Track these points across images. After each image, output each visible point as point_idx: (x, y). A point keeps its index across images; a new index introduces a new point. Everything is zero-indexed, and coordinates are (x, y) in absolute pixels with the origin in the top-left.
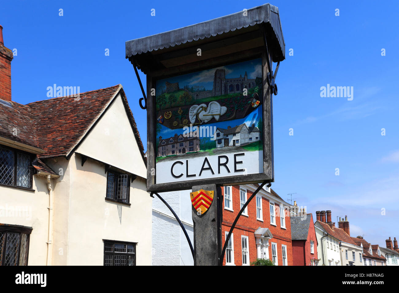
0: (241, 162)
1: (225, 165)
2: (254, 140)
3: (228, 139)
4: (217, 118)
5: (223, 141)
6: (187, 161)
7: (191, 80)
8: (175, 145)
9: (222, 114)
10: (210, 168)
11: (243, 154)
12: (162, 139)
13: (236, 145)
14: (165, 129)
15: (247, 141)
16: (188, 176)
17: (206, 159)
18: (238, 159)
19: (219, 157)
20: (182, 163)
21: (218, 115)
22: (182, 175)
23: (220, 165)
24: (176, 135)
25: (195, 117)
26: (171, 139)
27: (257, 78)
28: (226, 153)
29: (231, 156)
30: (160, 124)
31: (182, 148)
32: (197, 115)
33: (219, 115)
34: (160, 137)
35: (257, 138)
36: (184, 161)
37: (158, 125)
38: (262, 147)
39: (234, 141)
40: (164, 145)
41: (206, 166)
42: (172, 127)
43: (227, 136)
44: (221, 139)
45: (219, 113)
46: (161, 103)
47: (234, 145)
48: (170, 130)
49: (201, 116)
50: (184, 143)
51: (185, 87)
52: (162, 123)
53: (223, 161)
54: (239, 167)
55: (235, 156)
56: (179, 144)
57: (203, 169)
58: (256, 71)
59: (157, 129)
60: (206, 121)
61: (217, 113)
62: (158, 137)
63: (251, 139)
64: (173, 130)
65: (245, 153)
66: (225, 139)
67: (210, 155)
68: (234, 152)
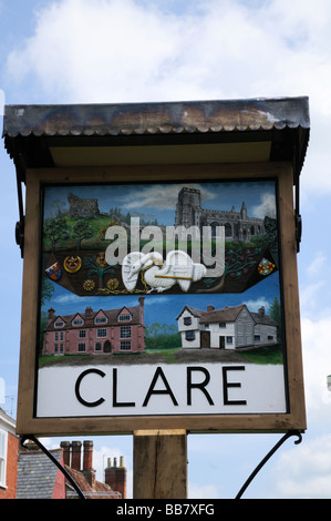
0: (238, 385)
1: (202, 387)
2: (264, 341)
3: (209, 333)
4: (185, 285)
5: (198, 335)
6: (115, 371)
7: (127, 199)
8: (87, 330)
9: (195, 279)
10: (168, 391)
11: (243, 368)
12: (56, 314)
13: (227, 347)
14: (63, 294)
15: (250, 342)
16: (116, 404)
17: (159, 371)
18: (232, 377)
19: (190, 370)
20: (102, 374)
21: (187, 279)
22: (102, 401)
23: (190, 386)
24: (89, 310)
25: (136, 277)
26: (78, 318)
27: (266, 217)
28: (205, 362)
29: (215, 369)
30: (51, 281)
31: (102, 340)
32: (141, 273)
33: (191, 279)
34: (52, 311)
35: (270, 338)
36: (108, 369)
37: (47, 281)
38: (281, 358)
39: (222, 338)
40: (59, 330)
41: (160, 386)
42: (81, 292)
43: (207, 326)
44: (193, 331)
45: (190, 276)
46: (56, 237)
47: (222, 346)
48: (74, 297)
49: (149, 277)
50: (108, 329)
51: (111, 211)
52: (57, 281)
53: (198, 378)
54: (233, 394)
55: (225, 370)
56: (96, 331)
57: (151, 392)
58: (265, 204)
59: (44, 292)
60: (160, 289)
61: (186, 276)
62: (45, 309)
63: (257, 338)
64: (83, 299)
65: (247, 366)
66: (202, 333)
67: (168, 362)
68: (222, 361)
